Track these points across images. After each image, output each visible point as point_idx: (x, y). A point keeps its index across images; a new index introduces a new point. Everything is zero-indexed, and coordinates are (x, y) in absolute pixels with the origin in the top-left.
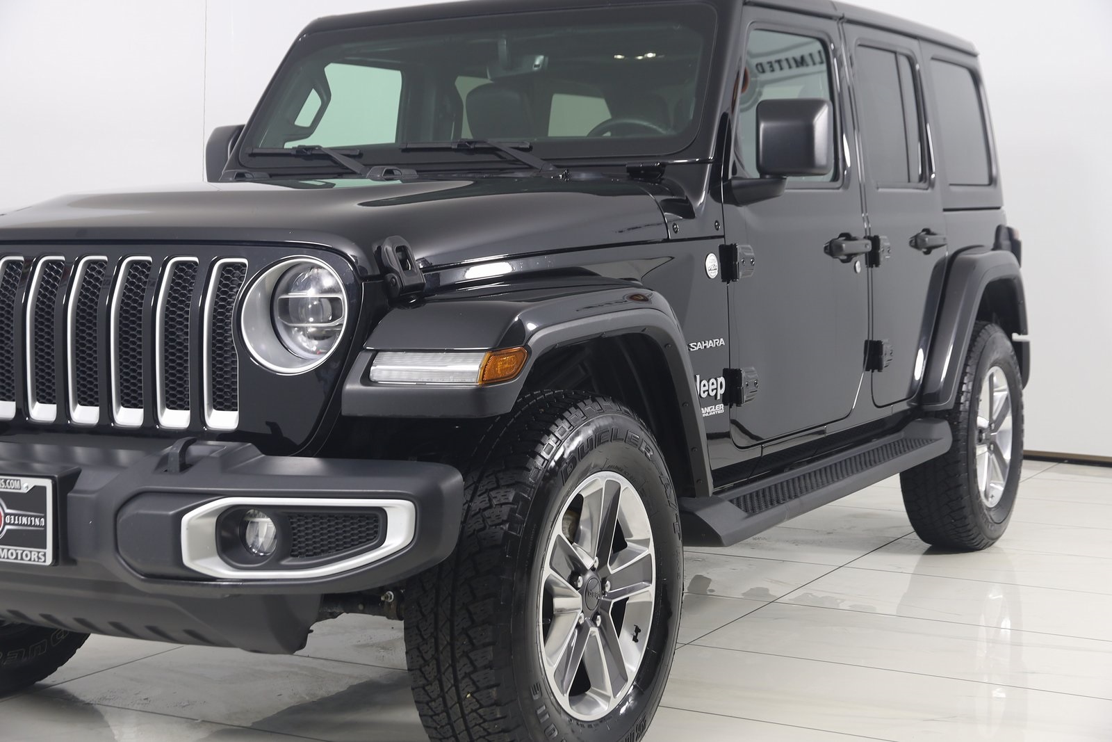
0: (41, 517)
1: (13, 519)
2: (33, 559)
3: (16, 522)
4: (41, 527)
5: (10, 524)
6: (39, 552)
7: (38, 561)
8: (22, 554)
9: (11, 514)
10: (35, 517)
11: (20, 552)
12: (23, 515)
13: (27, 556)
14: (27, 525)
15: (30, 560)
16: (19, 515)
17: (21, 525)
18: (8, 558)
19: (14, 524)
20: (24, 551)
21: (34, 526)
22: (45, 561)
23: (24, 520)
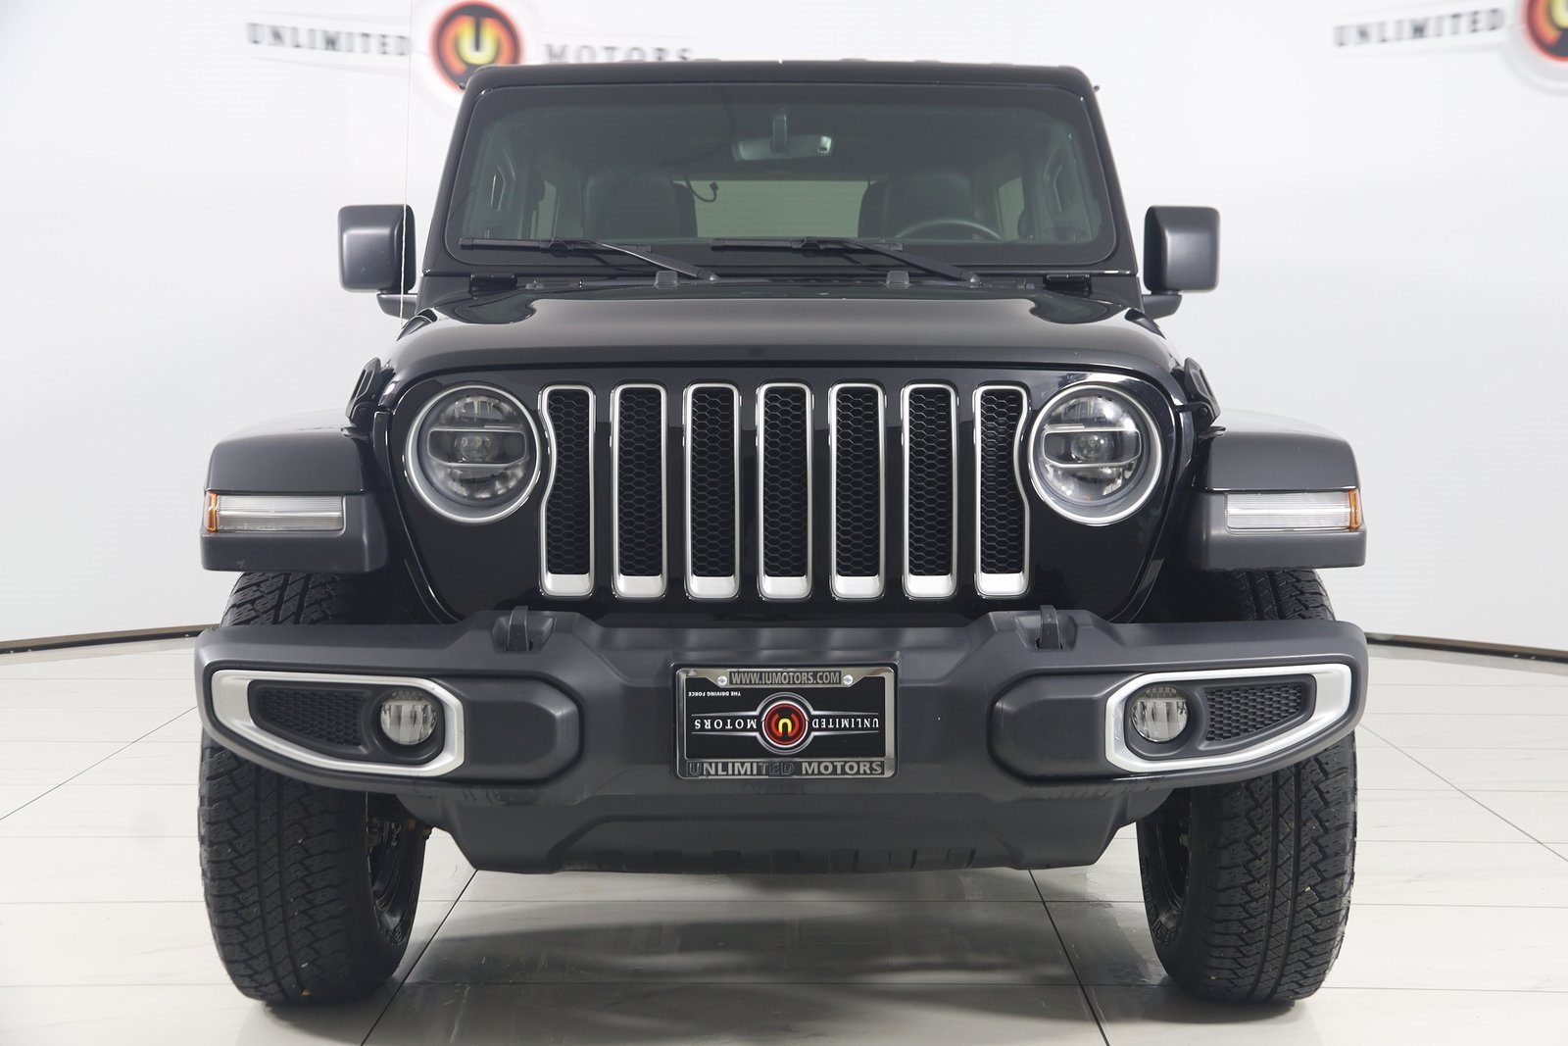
0: (872, 717)
1: (824, 723)
2: (862, 772)
3: (831, 726)
4: (876, 729)
5: (820, 729)
6: (871, 763)
7: (872, 774)
8: (843, 767)
9: (820, 717)
10: (862, 717)
11: (839, 765)
12: (840, 717)
13: (851, 768)
14: (850, 729)
15: (858, 773)
16: (834, 717)
17: (840, 729)
18: (820, 773)
19: (827, 729)
20: (846, 762)
21: (862, 729)
22: (882, 773)
23: (845, 723)
